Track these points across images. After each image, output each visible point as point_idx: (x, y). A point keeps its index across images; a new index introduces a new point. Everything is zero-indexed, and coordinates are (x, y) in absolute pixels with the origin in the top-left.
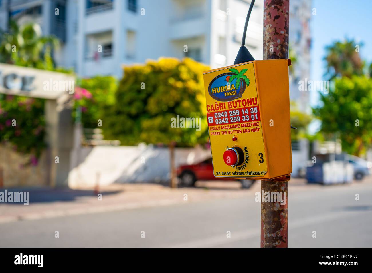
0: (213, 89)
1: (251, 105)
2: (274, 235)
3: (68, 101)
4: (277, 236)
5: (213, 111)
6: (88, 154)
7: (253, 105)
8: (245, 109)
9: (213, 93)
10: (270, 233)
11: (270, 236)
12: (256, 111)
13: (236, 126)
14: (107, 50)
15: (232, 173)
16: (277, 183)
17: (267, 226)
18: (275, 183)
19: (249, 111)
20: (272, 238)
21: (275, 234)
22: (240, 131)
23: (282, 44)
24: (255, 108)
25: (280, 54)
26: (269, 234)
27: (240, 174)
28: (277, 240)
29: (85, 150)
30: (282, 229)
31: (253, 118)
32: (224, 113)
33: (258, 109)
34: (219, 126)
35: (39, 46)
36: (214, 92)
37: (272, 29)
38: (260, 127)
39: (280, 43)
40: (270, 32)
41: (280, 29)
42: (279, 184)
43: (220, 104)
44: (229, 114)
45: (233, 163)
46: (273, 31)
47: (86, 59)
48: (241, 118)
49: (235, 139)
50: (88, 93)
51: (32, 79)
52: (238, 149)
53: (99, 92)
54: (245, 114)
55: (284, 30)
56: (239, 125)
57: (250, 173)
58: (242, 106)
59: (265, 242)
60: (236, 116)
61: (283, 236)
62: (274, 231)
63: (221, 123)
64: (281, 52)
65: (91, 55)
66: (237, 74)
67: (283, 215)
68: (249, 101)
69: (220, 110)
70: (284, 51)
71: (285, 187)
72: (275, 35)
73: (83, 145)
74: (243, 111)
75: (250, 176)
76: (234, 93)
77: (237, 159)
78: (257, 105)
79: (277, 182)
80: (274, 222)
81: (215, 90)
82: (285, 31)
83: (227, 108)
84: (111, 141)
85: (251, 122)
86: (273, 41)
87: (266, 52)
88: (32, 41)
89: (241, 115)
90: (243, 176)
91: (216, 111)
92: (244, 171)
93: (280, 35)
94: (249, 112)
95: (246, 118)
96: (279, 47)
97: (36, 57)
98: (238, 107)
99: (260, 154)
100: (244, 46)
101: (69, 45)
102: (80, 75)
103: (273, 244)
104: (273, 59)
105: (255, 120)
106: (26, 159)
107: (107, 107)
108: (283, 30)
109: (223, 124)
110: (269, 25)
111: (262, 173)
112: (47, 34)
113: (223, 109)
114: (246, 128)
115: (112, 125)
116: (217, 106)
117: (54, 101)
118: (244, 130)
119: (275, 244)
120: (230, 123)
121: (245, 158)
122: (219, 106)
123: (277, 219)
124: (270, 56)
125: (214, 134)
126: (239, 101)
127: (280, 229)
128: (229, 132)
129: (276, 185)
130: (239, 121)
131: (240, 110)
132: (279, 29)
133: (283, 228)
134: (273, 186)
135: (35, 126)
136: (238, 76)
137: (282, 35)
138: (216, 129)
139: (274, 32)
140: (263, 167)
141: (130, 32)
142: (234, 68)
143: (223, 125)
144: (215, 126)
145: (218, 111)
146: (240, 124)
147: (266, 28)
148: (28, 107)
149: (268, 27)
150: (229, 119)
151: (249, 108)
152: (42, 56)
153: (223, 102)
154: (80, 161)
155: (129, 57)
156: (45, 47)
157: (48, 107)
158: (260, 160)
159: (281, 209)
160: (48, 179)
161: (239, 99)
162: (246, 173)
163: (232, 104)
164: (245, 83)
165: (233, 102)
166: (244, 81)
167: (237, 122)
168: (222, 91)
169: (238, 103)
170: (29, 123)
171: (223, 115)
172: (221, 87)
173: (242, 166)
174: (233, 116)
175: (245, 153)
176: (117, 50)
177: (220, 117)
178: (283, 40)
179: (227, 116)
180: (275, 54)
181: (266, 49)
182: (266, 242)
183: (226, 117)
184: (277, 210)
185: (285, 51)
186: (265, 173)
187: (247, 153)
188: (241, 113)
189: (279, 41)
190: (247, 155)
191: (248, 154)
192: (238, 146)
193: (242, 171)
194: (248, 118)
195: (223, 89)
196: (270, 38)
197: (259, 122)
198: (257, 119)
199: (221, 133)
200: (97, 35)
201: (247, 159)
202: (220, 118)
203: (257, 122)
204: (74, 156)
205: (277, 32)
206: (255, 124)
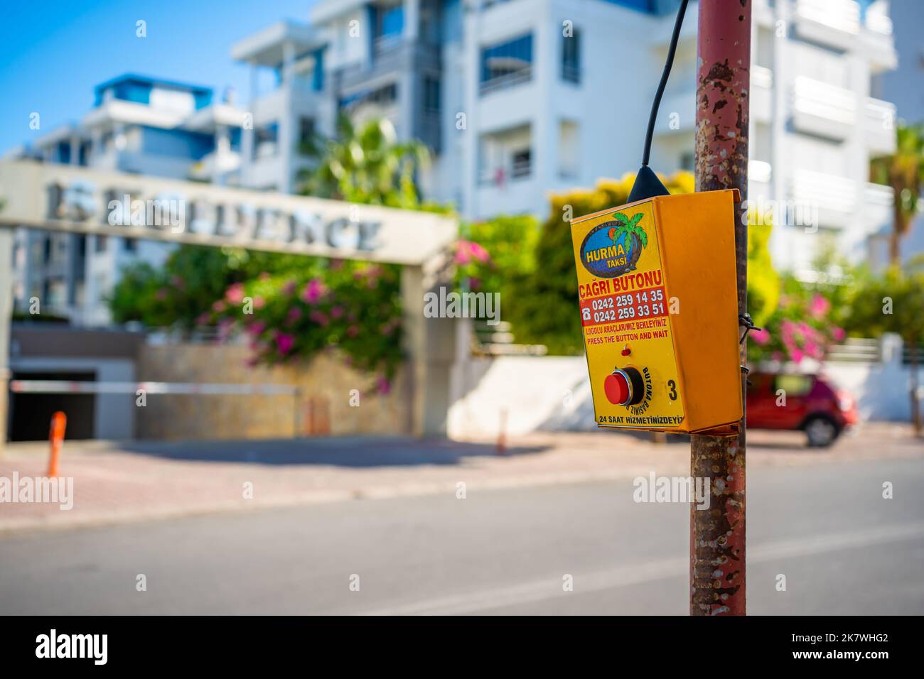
0: (588, 254)
1: (652, 284)
2: (711, 544)
3: (445, 267)
4: (720, 546)
5: (590, 297)
6: (483, 372)
7: (655, 285)
8: (641, 292)
9: (589, 261)
10: (705, 539)
11: (706, 545)
12: (660, 297)
13: (628, 326)
14: (521, 164)
15: (625, 420)
16: (718, 441)
17: (700, 525)
18: (714, 440)
19: (650, 296)
20: (709, 550)
21: (715, 541)
22: (636, 337)
23: (731, 158)
24: (658, 291)
25: (727, 180)
26: (703, 541)
27: (640, 420)
28: (720, 555)
29: (477, 365)
30: (729, 533)
31: (655, 311)
32: (607, 300)
33: (663, 293)
34: (600, 326)
35: (391, 163)
36: (590, 259)
37: (711, 128)
38: (667, 328)
39: (727, 155)
40: (706, 135)
41: (727, 128)
42: (724, 442)
43: (601, 283)
44: (615, 303)
45: (623, 400)
46: (713, 134)
47: (479, 183)
48: (637, 311)
49: (627, 352)
50: (483, 251)
51: (376, 226)
52: (632, 372)
53: (504, 248)
54: (643, 303)
55: (736, 128)
56: (633, 324)
57: (655, 420)
58: (637, 288)
59: (695, 556)
60: (628, 306)
61: (732, 547)
62: (714, 536)
63: (604, 320)
64: (729, 175)
65: (490, 174)
66: (625, 224)
67: (733, 504)
68: (647, 277)
69: (601, 295)
70: (736, 171)
71: (736, 447)
72: (715, 140)
73: (474, 355)
74: (638, 296)
75: (655, 425)
76: (624, 262)
77: (628, 392)
78: (662, 285)
79: (719, 439)
80: (713, 517)
81: (591, 256)
82: (739, 131)
83: (613, 291)
84: (528, 345)
85: (653, 319)
86: (711, 153)
87: (700, 176)
88: (378, 153)
89: (635, 305)
90: (644, 425)
91: (594, 296)
92: (645, 415)
93: (726, 140)
94: (649, 299)
95: (644, 310)
96: (725, 164)
97: (385, 183)
98: (630, 289)
99: (671, 382)
100: (648, 166)
101: (449, 158)
102: (468, 217)
103: (712, 562)
104: (711, 190)
105: (660, 314)
106: (370, 380)
107: (519, 279)
108: (732, 131)
109: (607, 322)
110: (704, 121)
111: (675, 420)
112: (406, 139)
113: (606, 293)
114: (645, 331)
115: (531, 314)
116: (595, 287)
117: (417, 268)
118: (641, 334)
119: (715, 561)
120: (618, 320)
121: (646, 389)
122: (599, 287)
123: (720, 513)
124: (707, 184)
125: (592, 341)
126: (632, 277)
127: (725, 533)
128: (618, 339)
129: (717, 445)
130: (633, 316)
131: (634, 294)
132: (725, 127)
133: (733, 530)
134: (711, 446)
135: (384, 319)
136: (630, 229)
137: (730, 139)
138: (596, 331)
139: (715, 135)
140: (676, 408)
141: (566, 125)
142: (620, 212)
143: (607, 325)
144: (594, 327)
145: (598, 296)
146: (635, 322)
147: (699, 127)
148: (369, 281)
149: (702, 124)
150: (616, 311)
151: (648, 291)
152: (396, 181)
153: (605, 280)
154: (470, 386)
155: (565, 175)
156: (401, 164)
157: (407, 280)
158: (670, 395)
159: (727, 493)
160: (410, 421)
161: (632, 273)
162: (648, 418)
163: (620, 283)
164: (640, 241)
165: (622, 278)
166: (638, 237)
167: (630, 319)
168: (602, 258)
169: (629, 281)
170: (373, 313)
171: (606, 305)
172: (601, 250)
173: (640, 404)
174: (623, 307)
175: (645, 380)
176: (541, 163)
177: (602, 308)
178: (734, 151)
179: (613, 306)
180: (715, 179)
181: (698, 170)
182: (698, 559)
183: (611, 309)
184: (721, 493)
185: (738, 172)
186: (680, 420)
187: (648, 379)
188: (635, 300)
189: (723, 153)
190: (649, 383)
191: (650, 381)
192: (632, 366)
193: (641, 416)
194: (647, 310)
195: (605, 254)
196: (706, 147)
197: (667, 318)
198: (662, 312)
199: (604, 340)
200: (502, 134)
201: (649, 393)
202: (601, 310)
203: (664, 318)
204: (457, 375)
205: (720, 133)
206: (659, 323)
